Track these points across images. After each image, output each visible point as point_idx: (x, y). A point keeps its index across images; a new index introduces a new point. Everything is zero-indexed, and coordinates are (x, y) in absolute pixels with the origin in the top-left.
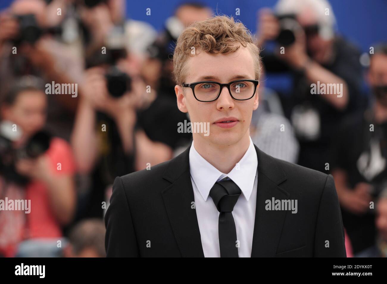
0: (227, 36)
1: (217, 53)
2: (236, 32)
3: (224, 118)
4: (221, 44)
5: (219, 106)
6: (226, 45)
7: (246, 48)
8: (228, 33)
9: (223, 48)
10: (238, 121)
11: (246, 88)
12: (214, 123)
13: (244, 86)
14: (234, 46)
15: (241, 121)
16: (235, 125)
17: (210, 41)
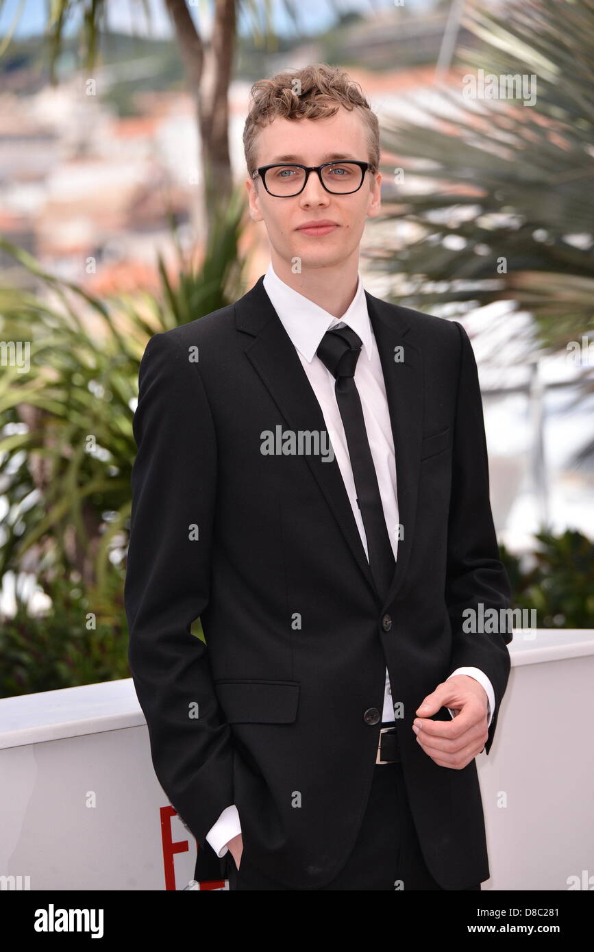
0: (319, 92)
1: (299, 119)
2: (333, 87)
3: (312, 222)
4: (307, 103)
5: (303, 202)
6: (314, 106)
7: (352, 113)
8: (321, 87)
9: (309, 110)
10: (338, 226)
11: (349, 176)
12: (297, 230)
13: (345, 173)
14: (330, 108)
15: (342, 226)
16: (332, 231)
17: (289, 99)
